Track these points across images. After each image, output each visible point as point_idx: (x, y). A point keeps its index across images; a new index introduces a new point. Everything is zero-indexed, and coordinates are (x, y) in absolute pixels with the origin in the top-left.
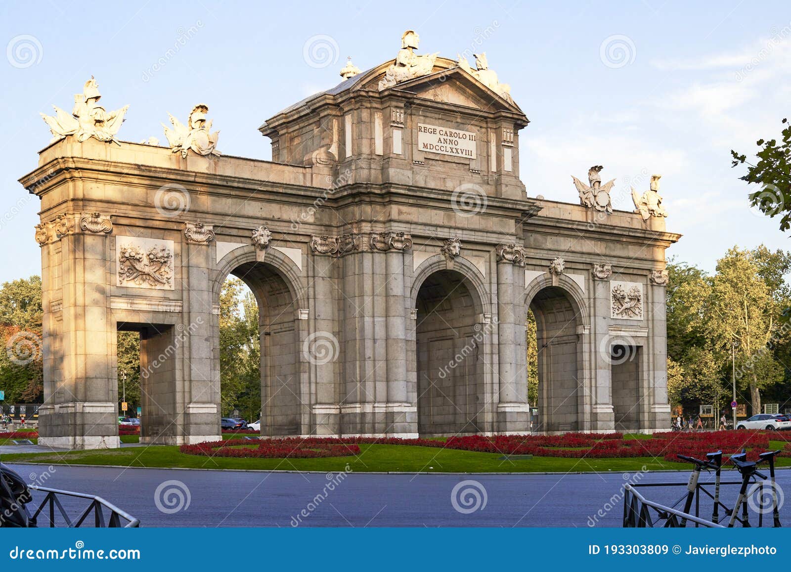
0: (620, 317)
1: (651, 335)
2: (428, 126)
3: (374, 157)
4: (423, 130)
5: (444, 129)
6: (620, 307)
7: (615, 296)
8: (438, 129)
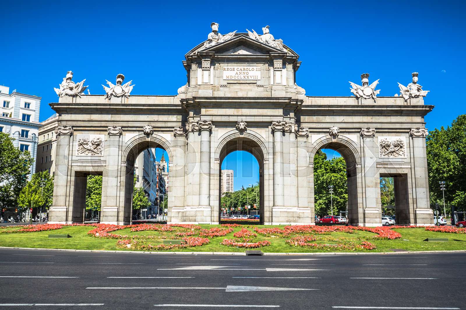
0: (386, 156)
1: (413, 166)
2: (229, 67)
3: (197, 86)
4: (226, 69)
5: (240, 68)
6: (386, 151)
7: (381, 145)
8: (236, 68)
